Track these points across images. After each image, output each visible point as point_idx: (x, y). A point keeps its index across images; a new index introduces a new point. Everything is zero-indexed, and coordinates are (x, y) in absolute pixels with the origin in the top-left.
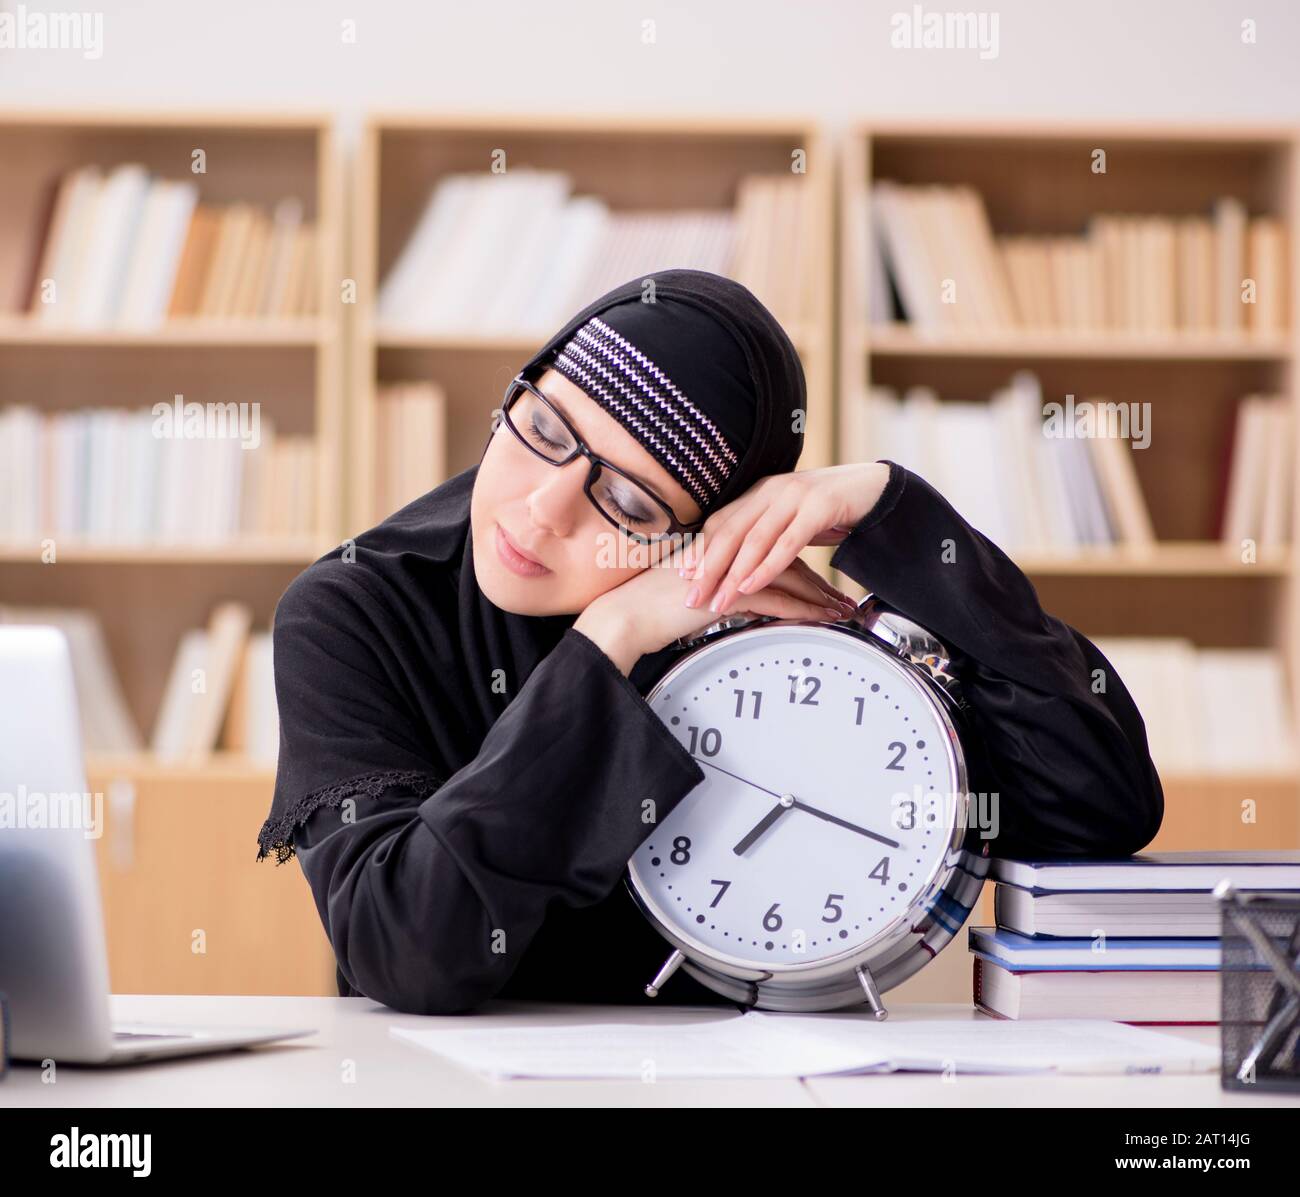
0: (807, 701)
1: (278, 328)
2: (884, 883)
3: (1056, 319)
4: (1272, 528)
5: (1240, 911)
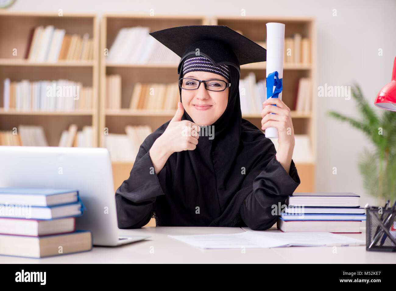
1: (84, 62)
4: (307, 107)
5: (371, 210)
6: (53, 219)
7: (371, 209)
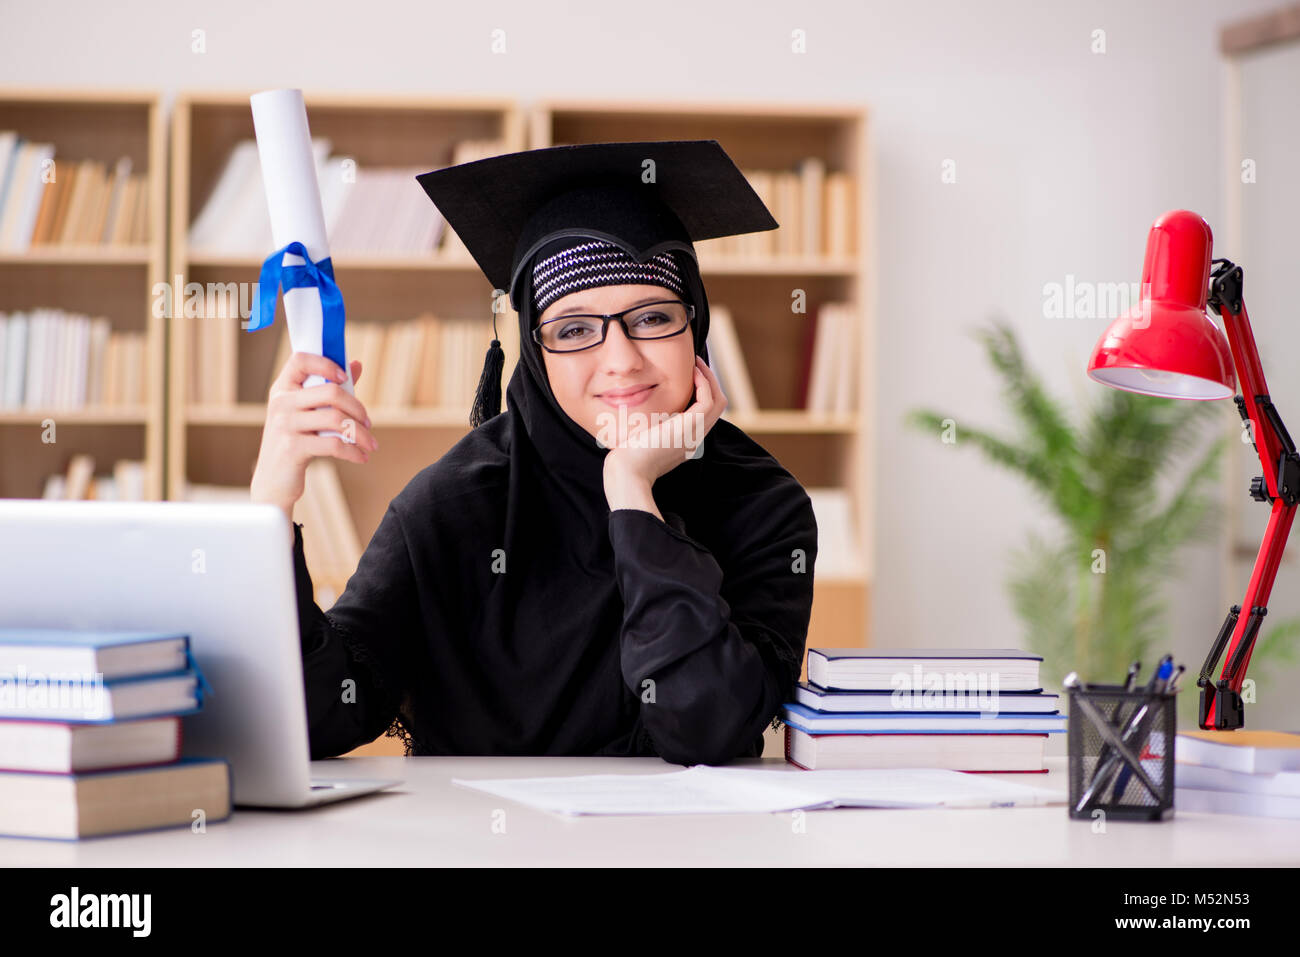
1: (117, 252)
4: (842, 400)
5: (1083, 695)
6: (118, 720)
7: (1084, 689)
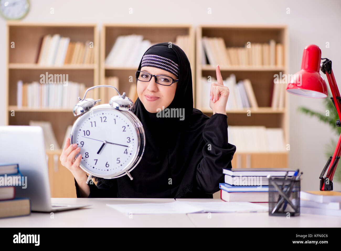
0: (105, 121)
1: (86, 66)
2: (127, 154)
3: (239, 64)
4: (281, 104)
